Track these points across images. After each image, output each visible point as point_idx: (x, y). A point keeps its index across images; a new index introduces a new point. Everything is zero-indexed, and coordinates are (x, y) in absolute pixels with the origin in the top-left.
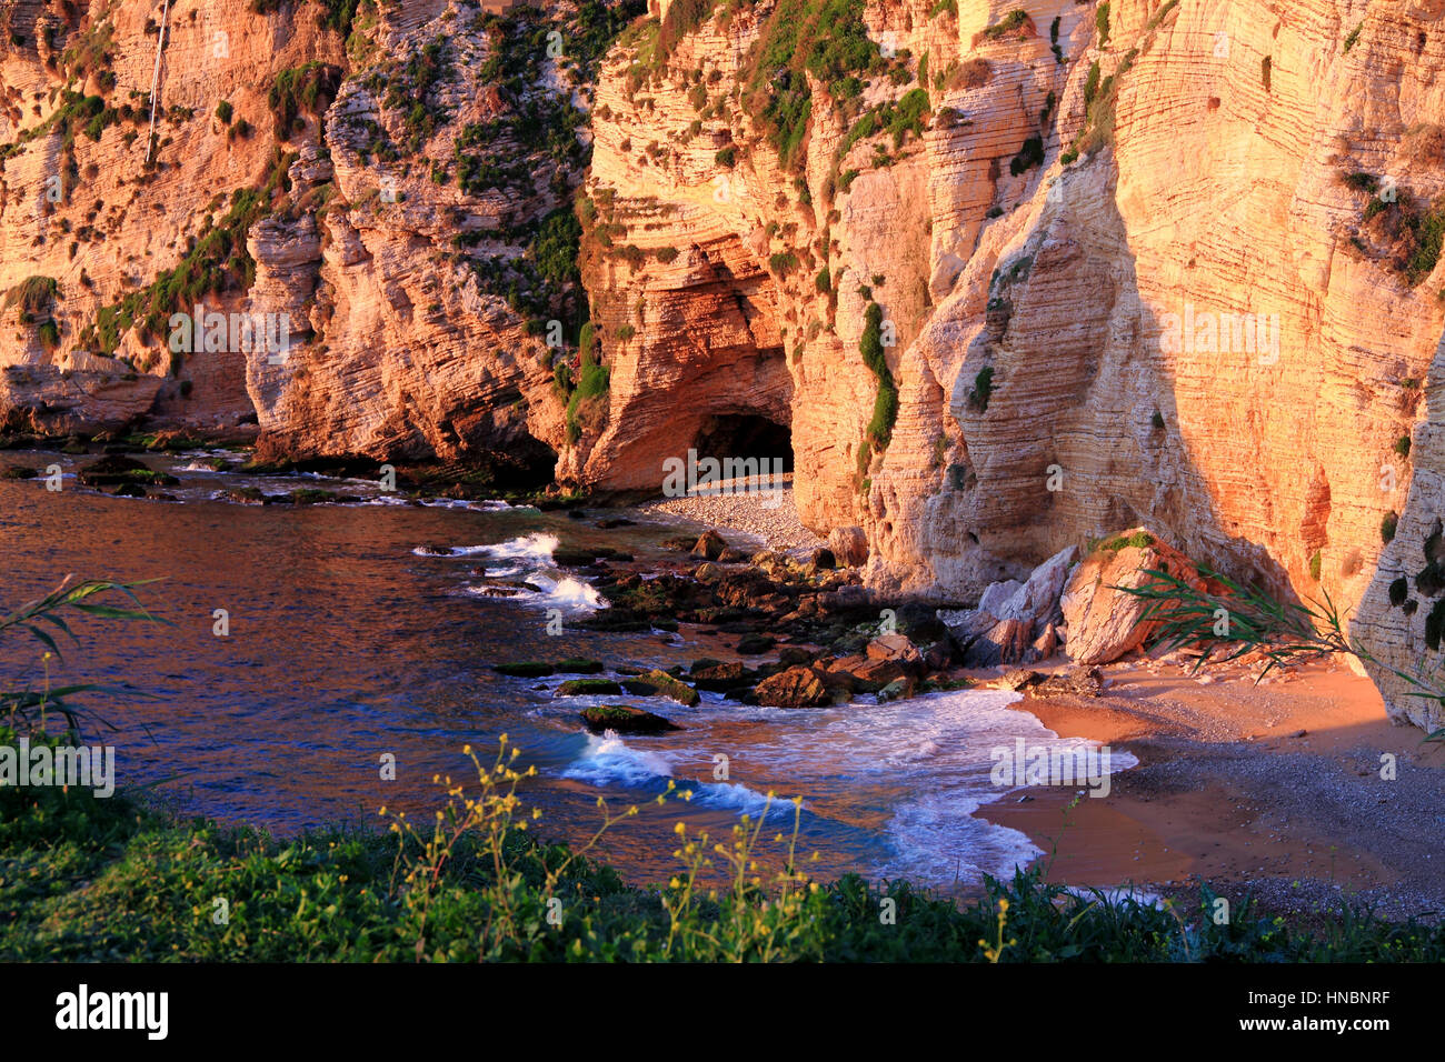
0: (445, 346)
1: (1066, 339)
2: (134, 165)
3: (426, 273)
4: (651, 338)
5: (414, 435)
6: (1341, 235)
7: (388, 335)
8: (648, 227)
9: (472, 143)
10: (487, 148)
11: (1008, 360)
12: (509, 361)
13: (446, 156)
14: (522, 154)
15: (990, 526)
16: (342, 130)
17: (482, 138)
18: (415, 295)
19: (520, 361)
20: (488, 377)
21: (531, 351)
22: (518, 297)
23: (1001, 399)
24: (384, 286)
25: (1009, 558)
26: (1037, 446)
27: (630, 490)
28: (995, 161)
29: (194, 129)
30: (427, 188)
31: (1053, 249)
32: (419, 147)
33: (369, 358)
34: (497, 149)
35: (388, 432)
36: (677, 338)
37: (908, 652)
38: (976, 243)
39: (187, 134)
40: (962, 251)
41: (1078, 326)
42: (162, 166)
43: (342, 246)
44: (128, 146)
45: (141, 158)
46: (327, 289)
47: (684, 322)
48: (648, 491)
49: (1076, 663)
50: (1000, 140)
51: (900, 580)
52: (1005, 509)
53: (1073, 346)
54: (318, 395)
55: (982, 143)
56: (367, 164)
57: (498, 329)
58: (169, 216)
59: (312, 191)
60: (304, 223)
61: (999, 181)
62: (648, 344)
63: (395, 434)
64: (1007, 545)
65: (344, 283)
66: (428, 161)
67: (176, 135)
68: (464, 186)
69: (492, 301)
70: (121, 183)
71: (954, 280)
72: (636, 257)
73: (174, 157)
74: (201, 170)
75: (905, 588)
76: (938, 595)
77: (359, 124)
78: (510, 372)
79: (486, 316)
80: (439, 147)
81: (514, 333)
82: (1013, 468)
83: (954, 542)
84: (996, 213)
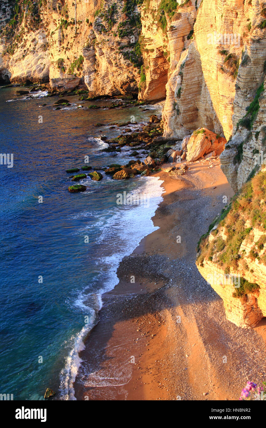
0: (119, 71)
1: (194, 81)
2: (73, 35)
3: (114, 57)
4: (152, 68)
5: (116, 90)
6: (219, 67)
7: (109, 69)
8: (149, 45)
9: (121, 27)
10: (124, 27)
11: (184, 86)
12: (132, 73)
13: (116, 30)
14: (131, 28)
15: (185, 123)
16: (96, 27)
17: (123, 25)
18: (113, 62)
19: (134, 73)
20: (128, 77)
21: (135, 71)
22: (132, 60)
23: (182, 95)
24: (107, 60)
25: (190, 129)
26: (192, 105)
27: (153, 100)
28: (183, 37)
29: (83, 25)
30: (113, 38)
31: (188, 61)
32: (111, 29)
33: (106, 75)
34: (126, 27)
35: (112, 90)
36: (157, 68)
37: (150, 162)
38: (180, 57)
39: (81, 26)
40: (177, 59)
41: (196, 78)
42: (78, 34)
43: (98, 52)
44: (72, 30)
45: (74, 32)
46: (97, 61)
47: (158, 65)
48: (158, 100)
49: (188, 161)
50: (184, 32)
51: (170, 135)
52: (188, 119)
53: (196, 82)
54: (98, 83)
55: (180, 33)
56: (101, 34)
57: (129, 67)
58: (81, 44)
59: (93, 40)
60: (92, 48)
61: (185, 42)
62: (151, 70)
63: (113, 90)
64: (190, 126)
65: (100, 60)
66: (113, 32)
67: (80, 27)
68: (120, 37)
69: (127, 61)
70: (72, 38)
71: (176, 66)
72: (147, 51)
73: (80, 31)
74: (85, 34)
75: (171, 136)
76: (177, 138)
77: (99, 25)
78: (132, 75)
79: (126, 65)
80: (115, 29)
81: (132, 67)
82: (188, 110)
83: (178, 126)
84: (184, 49)
